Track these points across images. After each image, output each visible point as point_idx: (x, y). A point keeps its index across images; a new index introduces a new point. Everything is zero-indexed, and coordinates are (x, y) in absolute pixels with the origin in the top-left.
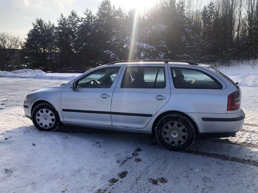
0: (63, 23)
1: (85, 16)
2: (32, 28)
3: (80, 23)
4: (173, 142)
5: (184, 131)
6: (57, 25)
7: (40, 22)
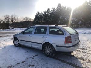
0: (45, 13)
1: (52, 10)
2: (36, 15)
3: (50, 12)
4: (48, 54)
5: (51, 50)
6: (44, 13)
7: (38, 13)
